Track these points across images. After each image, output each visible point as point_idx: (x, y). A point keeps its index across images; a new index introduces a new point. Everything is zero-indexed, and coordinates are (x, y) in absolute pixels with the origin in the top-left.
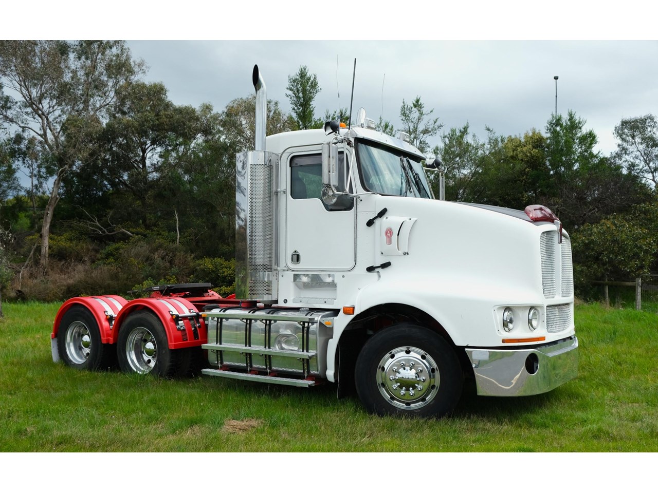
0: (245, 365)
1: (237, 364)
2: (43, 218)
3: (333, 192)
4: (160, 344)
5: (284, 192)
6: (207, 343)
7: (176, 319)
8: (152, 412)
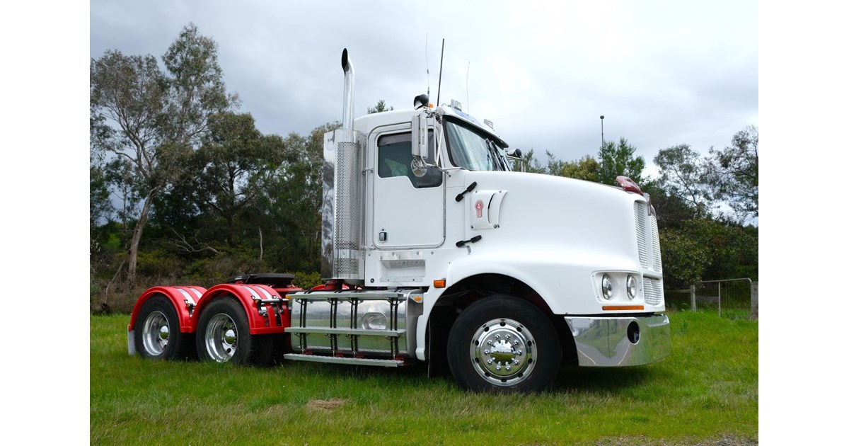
0: (330, 348)
1: (321, 348)
2: (132, 238)
3: (423, 163)
4: (240, 331)
5: (372, 171)
6: (290, 326)
7: (258, 304)
8: (230, 392)
